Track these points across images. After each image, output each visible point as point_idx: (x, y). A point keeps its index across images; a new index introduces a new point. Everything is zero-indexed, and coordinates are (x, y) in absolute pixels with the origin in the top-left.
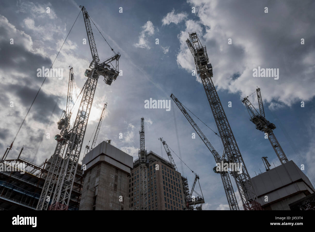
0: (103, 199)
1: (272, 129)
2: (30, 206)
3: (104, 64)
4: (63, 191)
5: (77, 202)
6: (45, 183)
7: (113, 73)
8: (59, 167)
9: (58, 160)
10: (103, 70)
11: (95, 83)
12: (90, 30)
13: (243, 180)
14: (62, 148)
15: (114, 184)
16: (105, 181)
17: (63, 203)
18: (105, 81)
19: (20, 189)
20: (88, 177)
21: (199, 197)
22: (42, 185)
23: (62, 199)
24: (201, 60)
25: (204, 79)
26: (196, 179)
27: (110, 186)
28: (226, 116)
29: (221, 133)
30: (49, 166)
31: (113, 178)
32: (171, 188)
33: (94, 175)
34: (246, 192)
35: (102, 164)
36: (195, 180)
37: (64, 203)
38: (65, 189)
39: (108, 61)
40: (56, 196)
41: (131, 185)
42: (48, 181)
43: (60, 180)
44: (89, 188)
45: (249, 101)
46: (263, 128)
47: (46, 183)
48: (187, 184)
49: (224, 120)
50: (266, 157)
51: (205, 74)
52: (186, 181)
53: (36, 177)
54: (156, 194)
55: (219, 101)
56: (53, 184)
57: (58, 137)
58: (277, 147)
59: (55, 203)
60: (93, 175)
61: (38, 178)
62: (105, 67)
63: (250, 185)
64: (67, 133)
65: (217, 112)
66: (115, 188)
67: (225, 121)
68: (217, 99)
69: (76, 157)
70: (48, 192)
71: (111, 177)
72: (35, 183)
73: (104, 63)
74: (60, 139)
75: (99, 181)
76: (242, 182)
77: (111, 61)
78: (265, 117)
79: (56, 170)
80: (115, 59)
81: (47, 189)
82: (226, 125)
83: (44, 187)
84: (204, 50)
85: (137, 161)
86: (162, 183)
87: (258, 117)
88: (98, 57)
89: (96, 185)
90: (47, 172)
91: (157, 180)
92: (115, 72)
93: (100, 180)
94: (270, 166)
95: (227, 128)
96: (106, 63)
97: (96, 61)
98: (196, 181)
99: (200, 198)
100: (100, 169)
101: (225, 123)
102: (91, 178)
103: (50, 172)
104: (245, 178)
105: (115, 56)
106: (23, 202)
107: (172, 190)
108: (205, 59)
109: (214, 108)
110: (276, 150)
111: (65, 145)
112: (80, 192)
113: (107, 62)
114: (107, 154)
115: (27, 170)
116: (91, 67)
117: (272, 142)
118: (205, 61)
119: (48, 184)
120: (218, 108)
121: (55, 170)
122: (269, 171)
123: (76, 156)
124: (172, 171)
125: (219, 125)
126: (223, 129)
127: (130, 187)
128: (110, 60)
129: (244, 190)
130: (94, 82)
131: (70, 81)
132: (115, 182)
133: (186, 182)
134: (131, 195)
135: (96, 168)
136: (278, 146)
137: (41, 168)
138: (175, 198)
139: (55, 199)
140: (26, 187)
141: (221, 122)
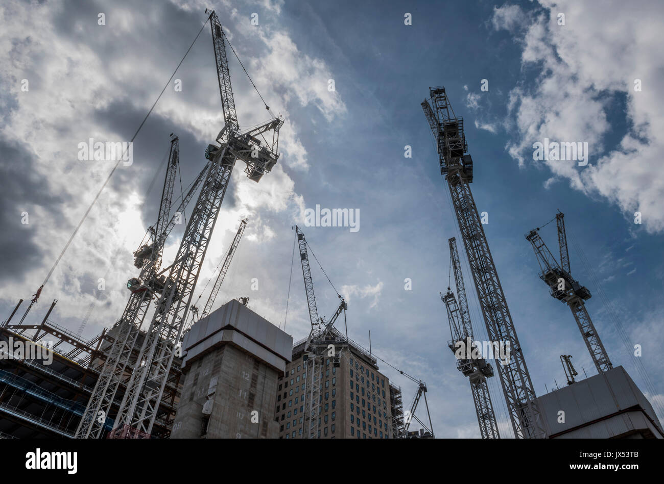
0: (222, 423)
1: (582, 298)
2: (59, 428)
3: (249, 137)
4: (141, 401)
5: (165, 427)
6: (98, 382)
7: (266, 157)
8: (132, 348)
9: (130, 334)
10: (246, 149)
11: (226, 175)
12: (223, 63)
13: (522, 400)
14: (142, 308)
15: (248, 393)
16: (230, 386)
17: (139, 428)
18: (247, 171)
19: (41, 390)
20: (194, 374)
21: (423, 429)
22: (92, 386)
23: (137, 419)
24: (451, 146)
25: (455, 185)
26: (421, 392)
27: (240, 395)
28: (493, 265)
29: (483, 300)
30: (108, 344)
31: (248, 380)
32: (366, 409)
33: (208, 370)
34: (527, 426)
35: (226, 348)
36: (419, 393)
37: (142, 428)
38: (145, 398)
39: (258, 131)
40: (126, 411)
41: (282, 396)
42: (105, 377)
43: (136, 377)
44: (195, 399)
45: (540, 238)
46: (564, 295)
47: (100, 382)
48: (400, 402)
49: (490, 274)
50: (569, 356)
51: (457, 175)
52: (397, 396)
53: (79, 367)
54: (333, 419)
55: (481, 234)
56: (115, 384)
57: (134, 283)
58: (591, 337)
59: (121, 426)
60: (205, 370)
61: (82, 368)
62: (250, 143)
63: (535, 412)
64: (155, 276)
65: (477, 257)
66: (249, 402)
67: (493, 275)
68: (479, 229)
69: (174, 330)
70: (104, 402)
71: (244, 377)
72: (75, 379)
73: (248, 135)
74: (138, 288)
75: (218, 384)
76: (518, 404)
77: (262, 132)
78: (570, 272)
79: (124, 355)
80: (271, 128)
81: (101, 394)
82: (493, 285)
83: (95, 390)
84: (459, 125)
85: (298, 346)
86: (348, 398)
87: (557, 273)
88: (237, 121)
89: (209, 393)
90: (104, 358)
91: (338, 389)
92: (271, 155)
93: (220, 382)
94: (576, 374)
95: (495, 290)
96: (252, 134)
97: (232, 129)
98: (420, 395)
99: (426, 433)
100: (221, 359)
101: (491, 279)
102: (200, 377)
103: (111, 359)
104: (527, 397)
105: (273, 122)
106: (46, 419)
107: (367, 412)
108: (460, 145)
109: (470, 248)
110: (589, 343)
111: (148, 303)
112: (172, 406)
113: (255, 133)
114: (238, 327)
115: (60, 351)
116: (220, 140)
117: (582, 325)
118: (460, 149)
119: (105, 384)
120: (480, 248)
121: (122, 354)
122: (574, 384)
123: (175, 328)
124: (370, 373)
125: (480, 283)
126: (487, 292)
127: (279, 400)
128: (261, 130)
129: (523, 422)
130: (224, 173)
131: (170, 166)
132: (252, 389)
133: (399, 397)
134: (280, 418)
135: (212, 357)
136: (592, 335)
137: (90, 347)
138: (373, 430)
139: (123, 418)
140: (57, 388)
141: (483, 278)
